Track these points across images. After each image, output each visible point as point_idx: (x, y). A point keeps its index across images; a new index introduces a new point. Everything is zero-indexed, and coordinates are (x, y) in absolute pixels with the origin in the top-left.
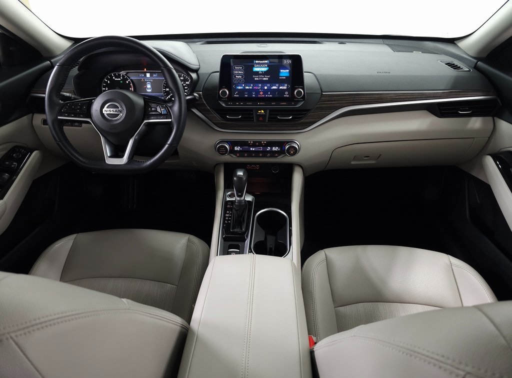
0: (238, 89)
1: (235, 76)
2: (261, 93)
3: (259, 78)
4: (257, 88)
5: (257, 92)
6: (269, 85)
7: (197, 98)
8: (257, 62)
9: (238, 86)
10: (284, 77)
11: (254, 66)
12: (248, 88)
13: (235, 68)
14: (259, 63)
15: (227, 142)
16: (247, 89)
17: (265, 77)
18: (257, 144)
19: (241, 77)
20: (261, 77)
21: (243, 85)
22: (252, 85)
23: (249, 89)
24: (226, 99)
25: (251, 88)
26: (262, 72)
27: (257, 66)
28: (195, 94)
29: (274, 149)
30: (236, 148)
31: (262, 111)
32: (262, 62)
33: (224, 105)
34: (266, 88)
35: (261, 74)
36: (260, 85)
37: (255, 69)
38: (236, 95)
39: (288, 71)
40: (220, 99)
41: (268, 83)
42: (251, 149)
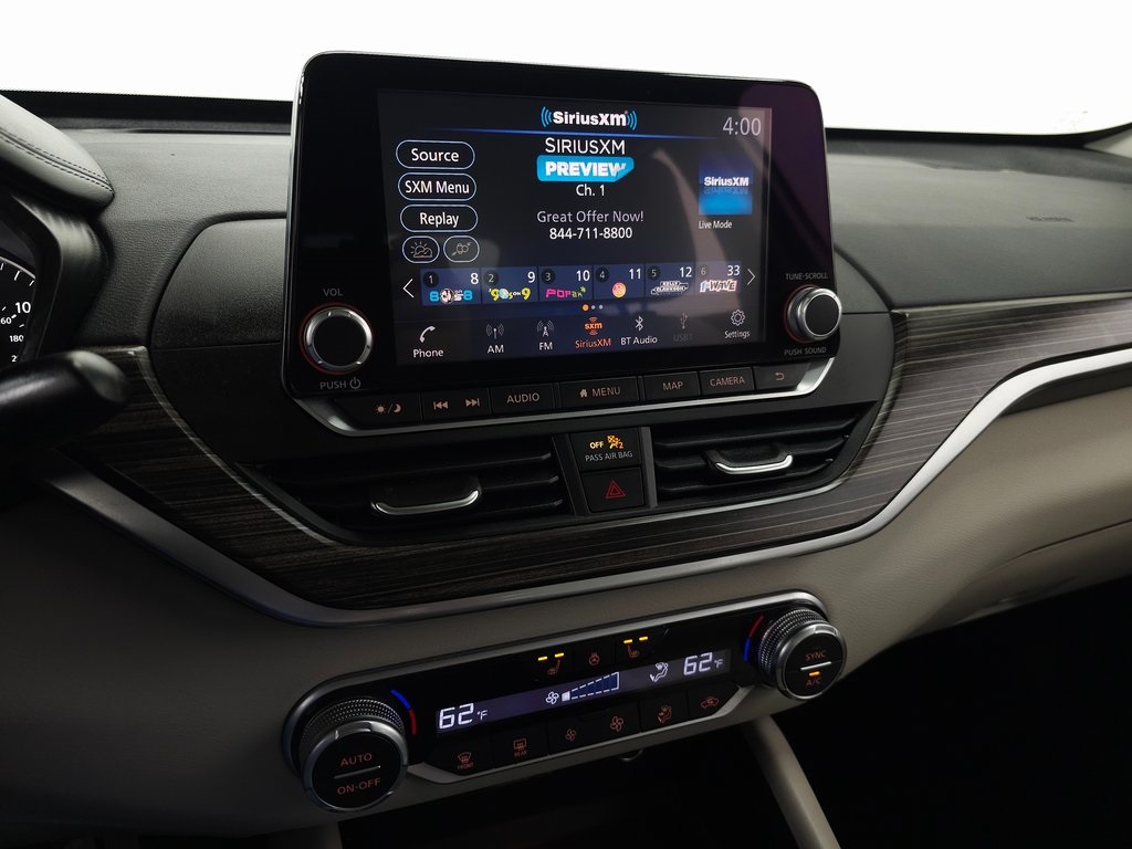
0: (440, 306)
1: (412, 218)
2: (593, 326)
3: (574, 226)
4: (562, 294)
5: (569, 317)
6: (636, 272)
7: (102, 389)
8: (558, 117)
9: (437, 285)
10: (723, 218)
11: (542, 150)
12: (504, 294)
13: (407, 158)
14: (574, 127)
15: (380, 690)
16: (502, 303)
17: (611, 223)
18: (595, 658)
19: (453, 220)
20: (591, 224)
21: (475, 278)
22: (532, 276)
23: (517, 303)
24: (356, 385)
25: (526, 293)
26: (595, 185)
27: (565, 144)
28: (84, 358)
29: (693, 666)
30: (447, 719)
31: (614, 441)
32: (594, 120)
33: (338, 424)
34: (620, 291)
35: (586, 203)
36: (584, 275)
37: (554, 169)
38: (424, 347)
39: (745, 181)
40: (306, 379)
41: (635, 263)
42: (552, 698)
